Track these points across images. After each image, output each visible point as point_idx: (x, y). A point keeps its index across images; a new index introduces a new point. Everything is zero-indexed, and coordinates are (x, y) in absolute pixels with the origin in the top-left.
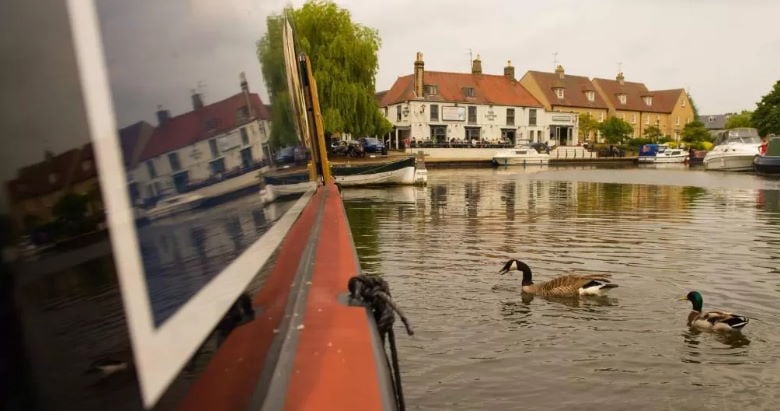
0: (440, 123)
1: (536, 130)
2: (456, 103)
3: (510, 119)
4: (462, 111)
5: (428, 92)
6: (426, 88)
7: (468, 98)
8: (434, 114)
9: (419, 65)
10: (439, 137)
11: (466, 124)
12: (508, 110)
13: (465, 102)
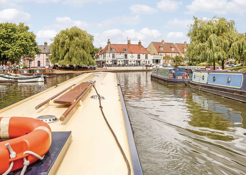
0: (116, 59)
1: (148, 61)
2: (121, 53)
3: (139, 57)
4: (123, 55)
5: (112, 50)
6: (111, 49)
7: (125, 52)
8: (113, 57)
9: (109, 42)
10: (115, 63)
11: (124, 59)
12: (138, 55)
13: (124, 53)
